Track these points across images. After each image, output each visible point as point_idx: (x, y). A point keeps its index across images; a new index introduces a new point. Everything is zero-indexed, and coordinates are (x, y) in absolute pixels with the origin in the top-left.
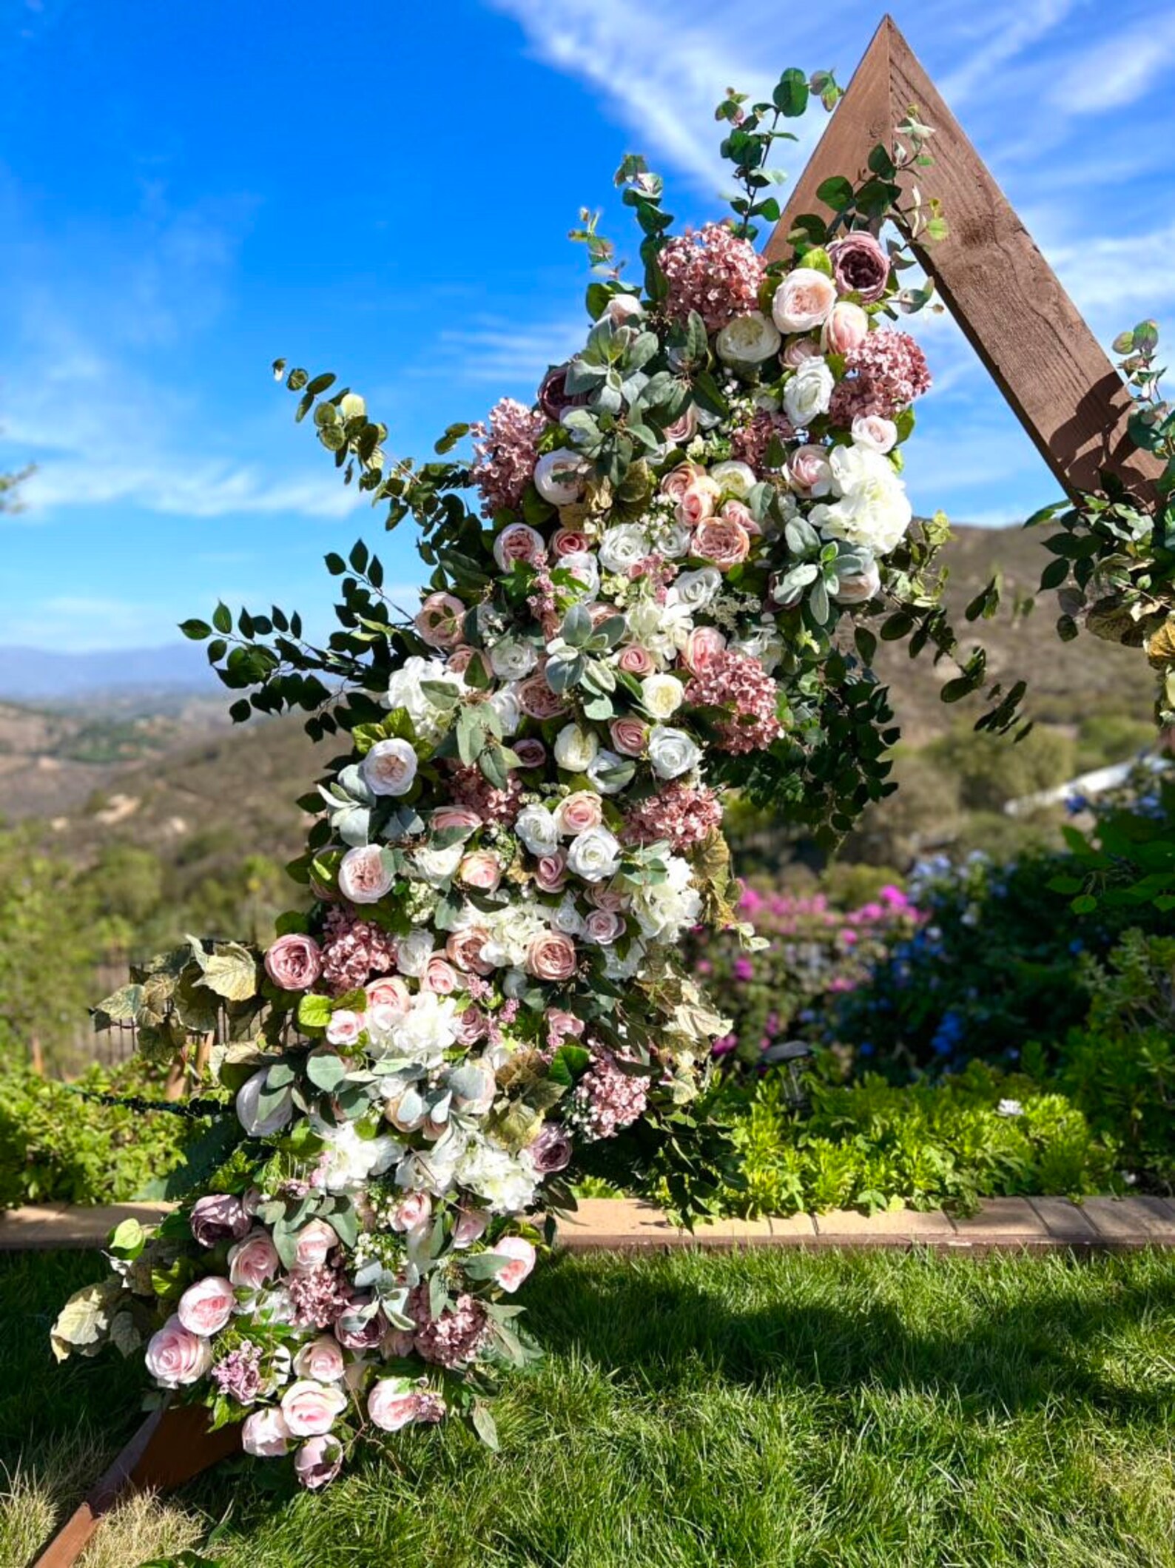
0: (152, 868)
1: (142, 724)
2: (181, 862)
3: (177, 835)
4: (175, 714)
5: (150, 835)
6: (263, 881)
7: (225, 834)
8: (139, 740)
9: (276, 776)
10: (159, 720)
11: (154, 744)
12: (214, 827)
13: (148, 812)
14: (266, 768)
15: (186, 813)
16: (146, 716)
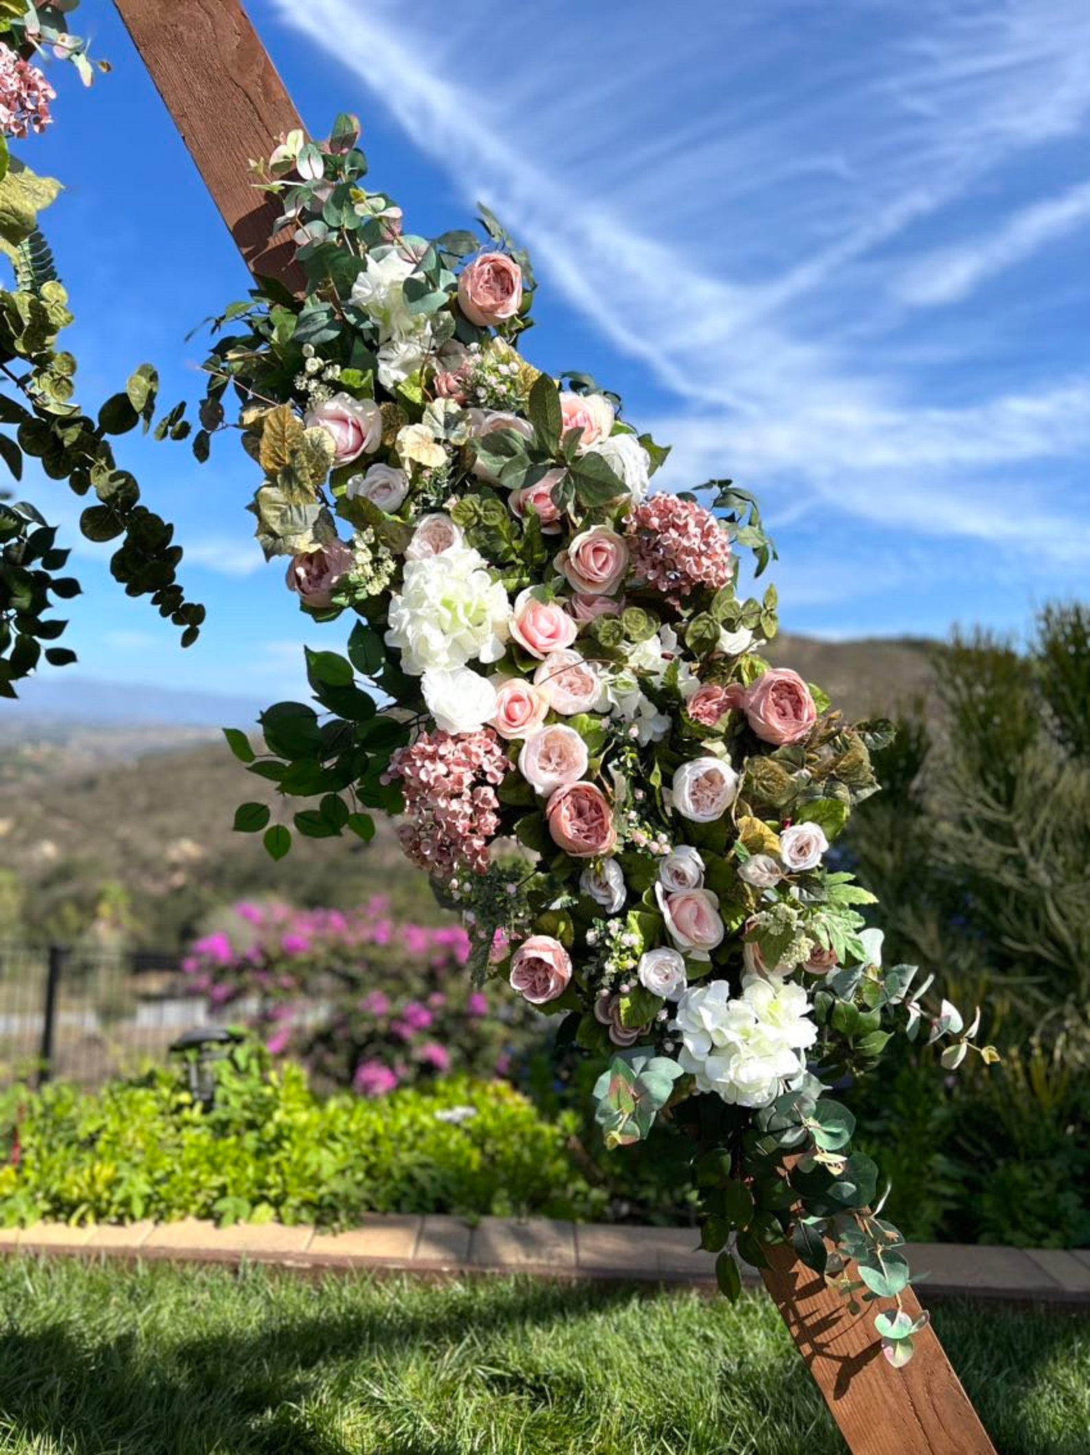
0: (15, 887)
1: (27, 751)
2: (46, 884)
3: (46, 860)
4: (61, 741)
5: (20, 856)
6: (115, 907)
7: (93, 863)
8: (23, 766)
9: (150, 809)
10: (46, 748)
11: (37, 768)
12: (83, 854)
13: (21, 834)
14: (141, 799)
15: (56, 837)
16: (34, 741)
